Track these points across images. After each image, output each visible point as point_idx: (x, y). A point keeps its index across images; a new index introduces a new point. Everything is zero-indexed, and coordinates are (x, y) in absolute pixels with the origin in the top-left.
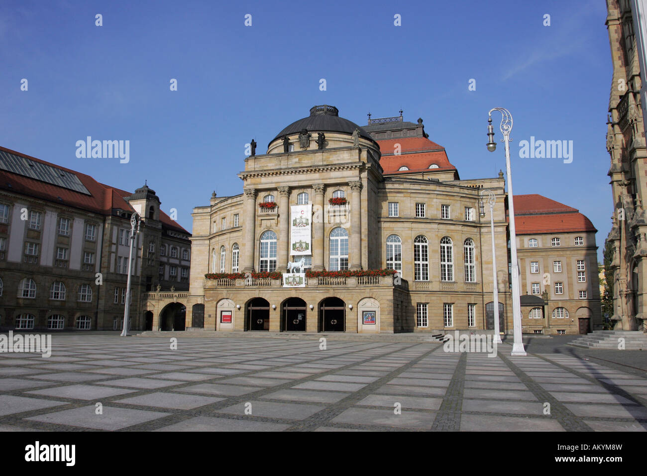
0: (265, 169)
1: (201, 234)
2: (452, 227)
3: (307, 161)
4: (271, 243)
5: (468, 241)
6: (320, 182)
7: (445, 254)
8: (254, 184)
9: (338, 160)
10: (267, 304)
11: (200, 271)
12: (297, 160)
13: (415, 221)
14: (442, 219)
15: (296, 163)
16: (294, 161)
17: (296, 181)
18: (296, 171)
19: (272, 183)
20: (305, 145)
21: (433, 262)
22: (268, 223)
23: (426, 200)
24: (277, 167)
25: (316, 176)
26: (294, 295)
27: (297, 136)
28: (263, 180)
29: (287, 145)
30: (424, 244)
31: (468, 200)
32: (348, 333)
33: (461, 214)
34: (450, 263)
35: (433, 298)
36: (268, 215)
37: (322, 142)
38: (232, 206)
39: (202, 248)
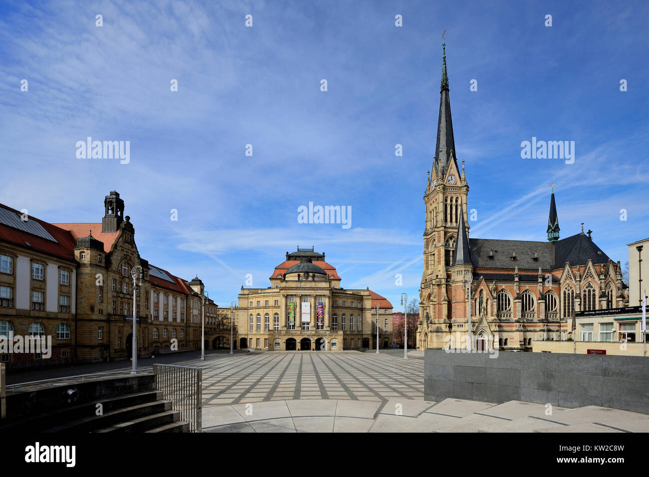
0: (290, 287)
1: (243, 307)
3: (308, 285)
6: (314, 294)
9: (320, 286)
10: (296, 340)
11: (243, 323)
16: (303, 285)
17: (304, 293)
18: (305, 289)
19: (294, 293)
24: (296, 287)
25: (312, 291)
26: (305, 337)
27: (303, 273)
28: (290, 291)
29: (299, 276)
37: (314, 277)
38: (264, 296)
39: (244, 313)
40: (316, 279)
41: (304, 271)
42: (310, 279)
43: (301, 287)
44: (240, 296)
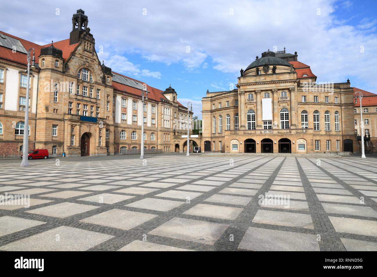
0: (249, 82)
1: (206, 110)
2: (330, 106)
3: (269, 79)
4: (252, 115)
5: (336, 112)
6: (276, 88)
7: (327, 119)
8: (244, 89)
9: (284, 78)
10: (255, 142)
11: (207, 126)
12: (264, 78)
13: (314, 104)
14: (325, 103)
15: (263, 79)
16: (262, 79)
17: (264, 88)
18: (264, 83)
19: (252, 88)
20: (266, 71)
21: (322, 122)
22: (251, 106)
23: (318, 94)
24: (254, 81)
25: (274, 85)
26: (267, 137)
27: (262, 67)
28: (248, 87)
29: (258, 71)
30: (318, 114)
31: (336, 94)
32: (292, 153)
33: (334, 100)
34: (328, 122)
35: (322, 138)
36: (251, 103)
37: (274, 70)
38: (225, 97)
39: (207, 116)
40: (277, 71)
41: (264, 64)
42: (270, 72)
43: (259, 82)
44: (204, 99)
